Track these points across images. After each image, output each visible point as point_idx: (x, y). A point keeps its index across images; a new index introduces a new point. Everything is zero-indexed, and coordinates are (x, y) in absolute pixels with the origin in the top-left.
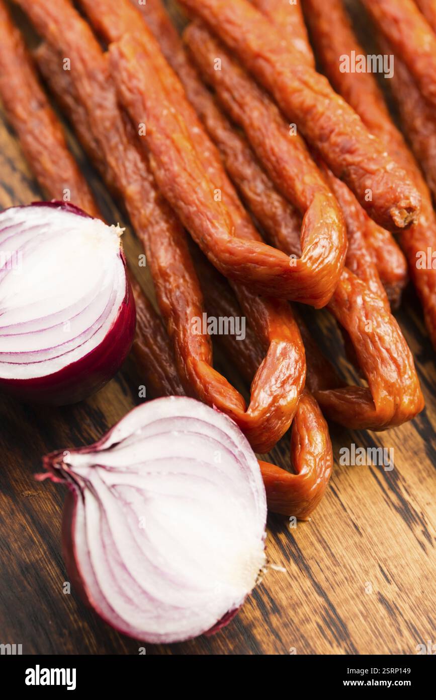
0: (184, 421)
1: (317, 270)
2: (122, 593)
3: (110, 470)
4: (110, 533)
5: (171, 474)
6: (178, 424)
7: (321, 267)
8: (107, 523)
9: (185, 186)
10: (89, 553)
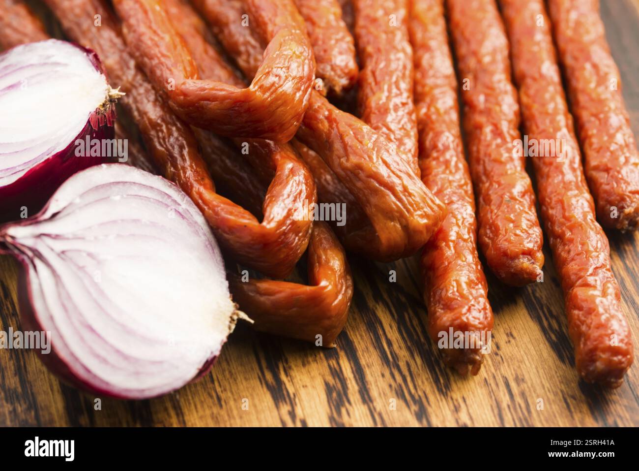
0: (120, 186)
1: (269, 99)
3: (57, 237)
4: (69, 297)
5: (119, 236)
6: (115, 189)
7: (274, 96)
10: (51, 318)
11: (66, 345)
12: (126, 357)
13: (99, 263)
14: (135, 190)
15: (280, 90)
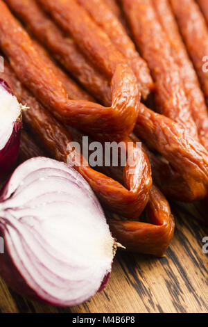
0: (43, 171)
2: (48, 282)
4: (29, 247)
5: (48, 203)
6: (41, 173)
8: (24, 241)
9: (34, 73)
10: (22, 262)
11: (32, 279)
12: (63, 280)
13: (40, 222)
14: (52, 173)
15: (128, 106)
